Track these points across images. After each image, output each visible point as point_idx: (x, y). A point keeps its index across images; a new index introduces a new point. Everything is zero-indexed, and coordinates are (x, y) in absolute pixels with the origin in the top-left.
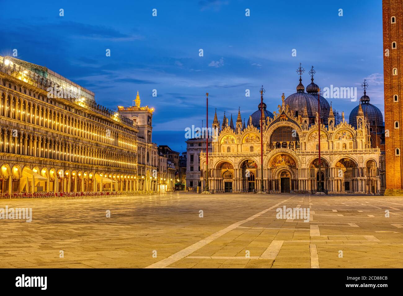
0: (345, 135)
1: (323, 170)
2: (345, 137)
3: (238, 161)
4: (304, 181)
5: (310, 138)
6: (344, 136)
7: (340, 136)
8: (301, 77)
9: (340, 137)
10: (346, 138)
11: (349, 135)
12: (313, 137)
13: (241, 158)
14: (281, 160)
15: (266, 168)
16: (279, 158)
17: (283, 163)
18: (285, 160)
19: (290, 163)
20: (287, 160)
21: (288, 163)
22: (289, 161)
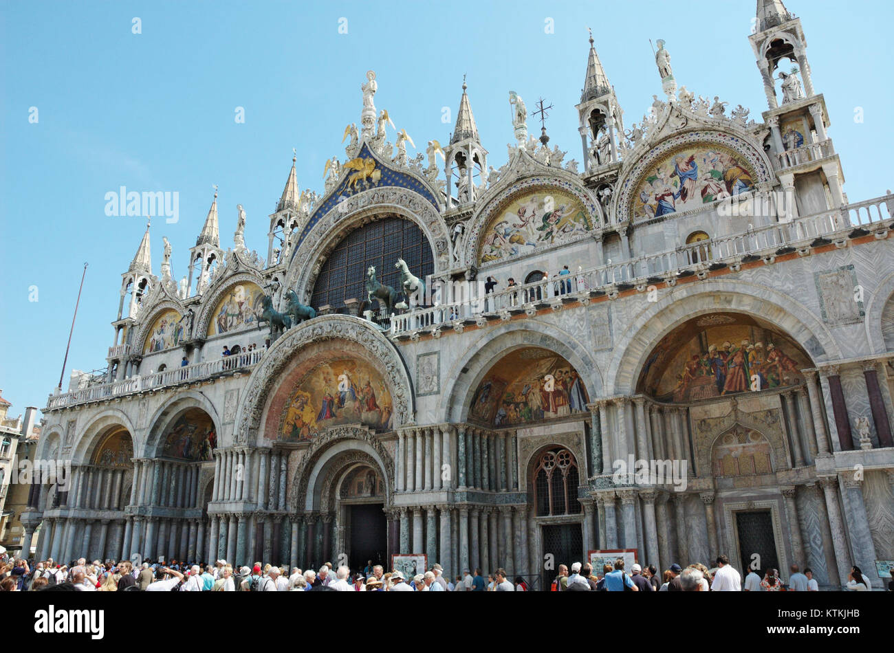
0: (692, 177)
1: (567, 436)
2: (698, 192)
3: (150, 417)
4: (430, 514)
5: (487, 248)
6: (687, 184)
7: (660, 191)
8: (543, 129)
9: (661, 199)
10: (704, 192)
11: (720, 168)
12: (506, 235)
13: (163, 398)
14: (337, 394)
15: (243, 443)
16: (324, 382)
17: (346, 414)
18: (357, 395)
19: (378, 407)
20: (362, 391)
21: (370, 410)
22: (373, 396)
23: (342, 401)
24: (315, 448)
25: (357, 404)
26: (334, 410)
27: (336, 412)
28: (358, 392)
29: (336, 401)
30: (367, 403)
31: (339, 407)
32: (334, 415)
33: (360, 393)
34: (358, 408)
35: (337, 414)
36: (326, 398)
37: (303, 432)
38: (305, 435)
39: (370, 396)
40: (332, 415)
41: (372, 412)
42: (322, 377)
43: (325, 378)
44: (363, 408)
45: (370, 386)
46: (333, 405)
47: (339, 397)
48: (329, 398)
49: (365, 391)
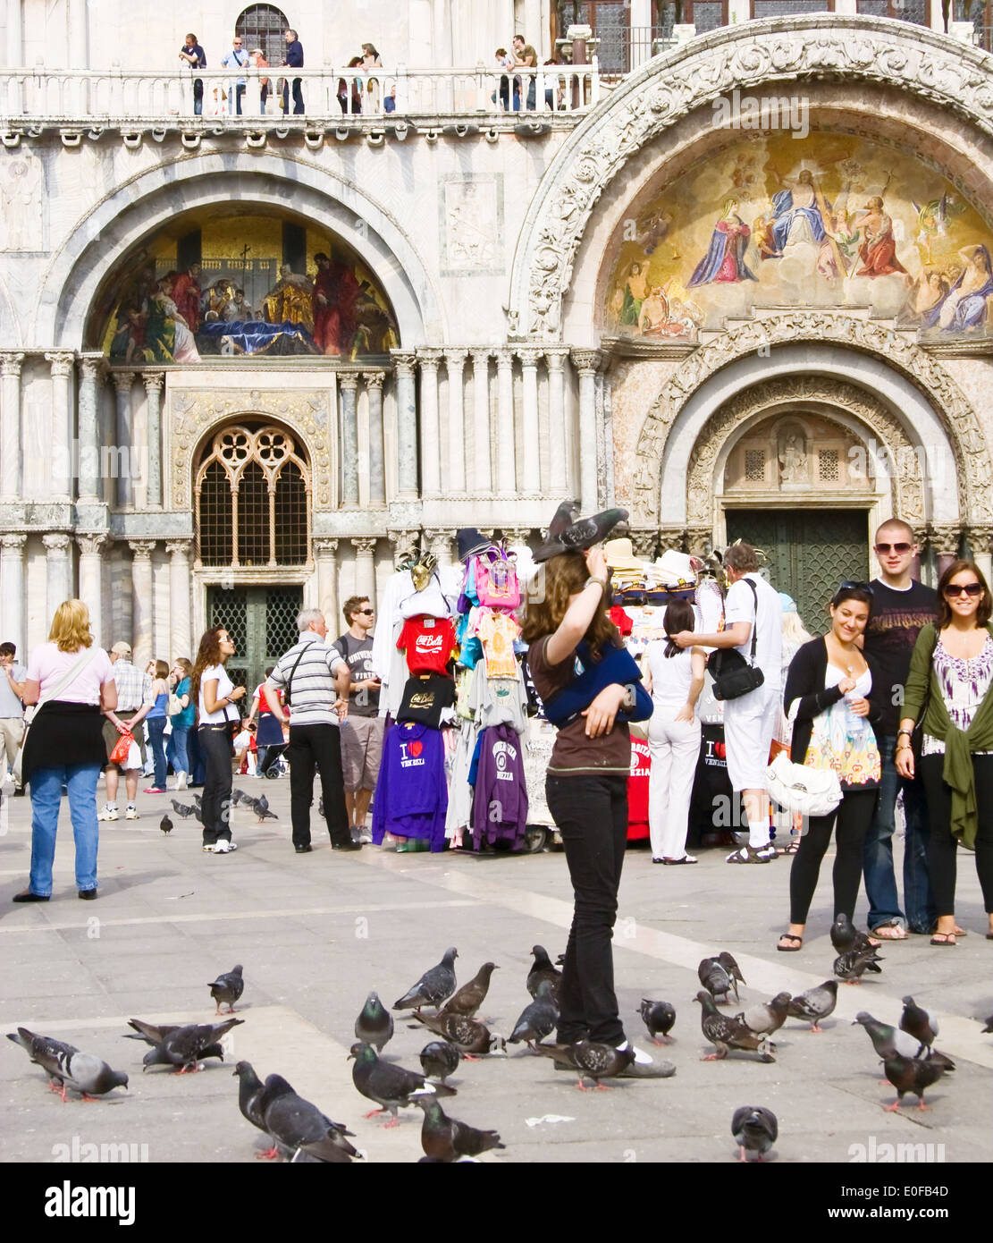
14: (762, 218)
15: (546, 335)
16: (731, 182)
17: (788, 274)
18: (827, 228)
19: (902, 270)
20: (849, 220)
21: (872, 272)
22: (888, 238)
23: (776, 241)
24: (711, 361)
25: (829, 253)
26: (748, 259)
27: (756, 266)
28: (834, 222)
29: (757, 237)
30: (863, 253)
31: (765, 256)
32: (748, 275)
33: (842, 226)
34: (833, 265)
35: (755, 273)
36: (725, 226)
37: (647, 310)
38: (655, 321)
39: (876, 237)
40: (741, 274)
41: (879, 279)
42: (731, 167)
43: (736, 173)
44: (847, 264)
45: (881, 212)
46: (745, 246)
47: (769, 228)
48: (735, 227)
49: (859, 223)
